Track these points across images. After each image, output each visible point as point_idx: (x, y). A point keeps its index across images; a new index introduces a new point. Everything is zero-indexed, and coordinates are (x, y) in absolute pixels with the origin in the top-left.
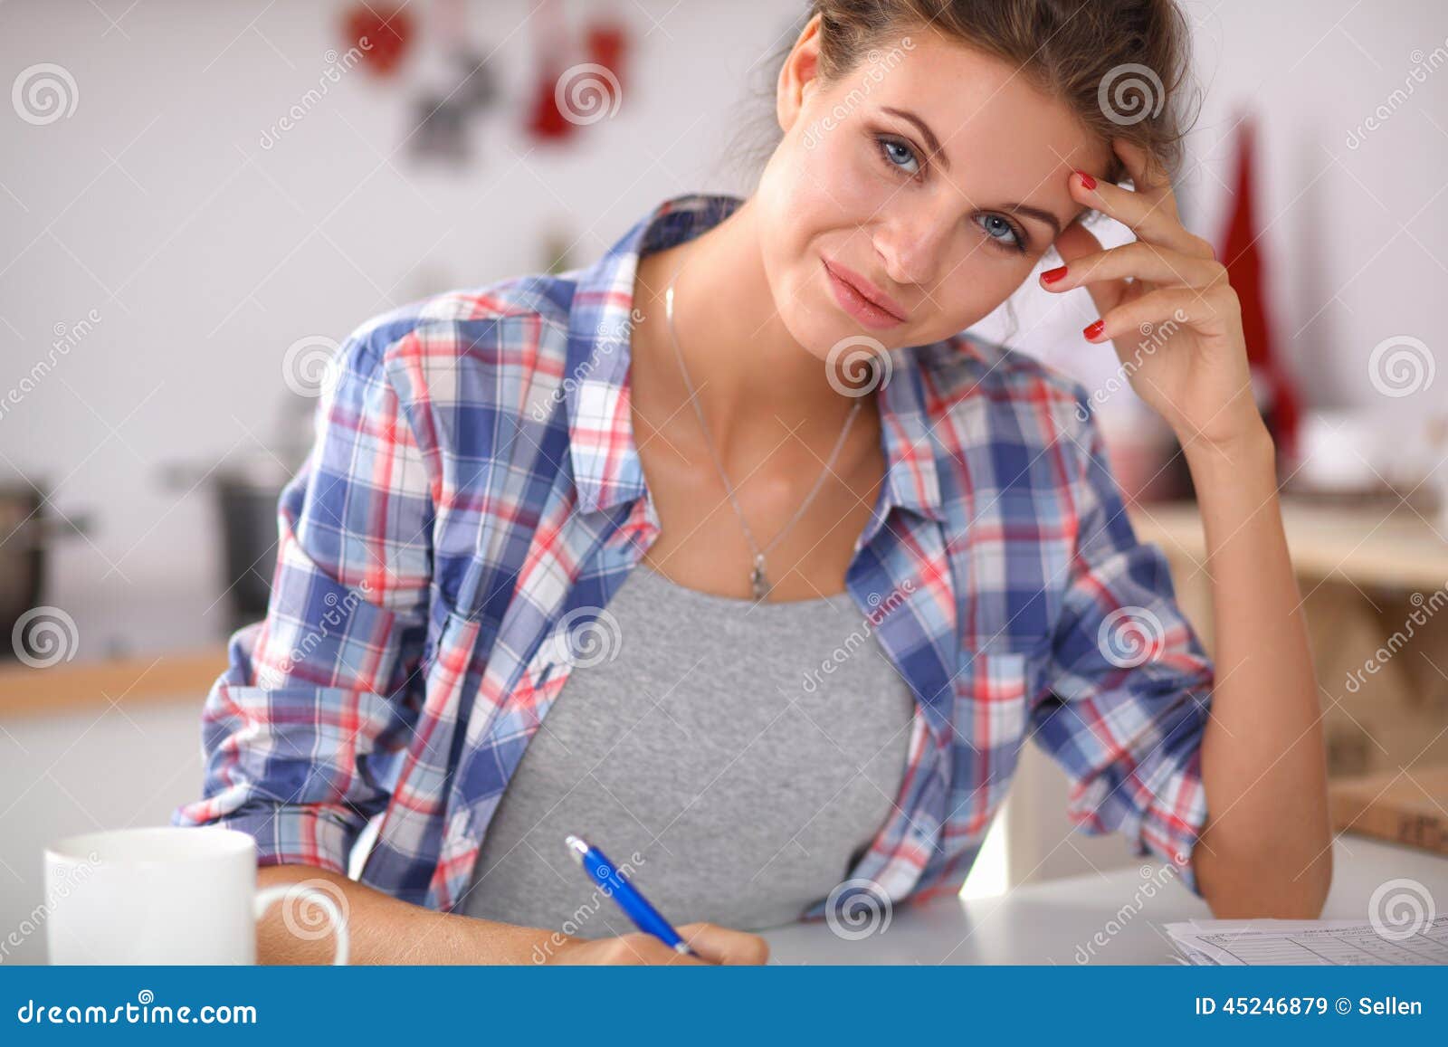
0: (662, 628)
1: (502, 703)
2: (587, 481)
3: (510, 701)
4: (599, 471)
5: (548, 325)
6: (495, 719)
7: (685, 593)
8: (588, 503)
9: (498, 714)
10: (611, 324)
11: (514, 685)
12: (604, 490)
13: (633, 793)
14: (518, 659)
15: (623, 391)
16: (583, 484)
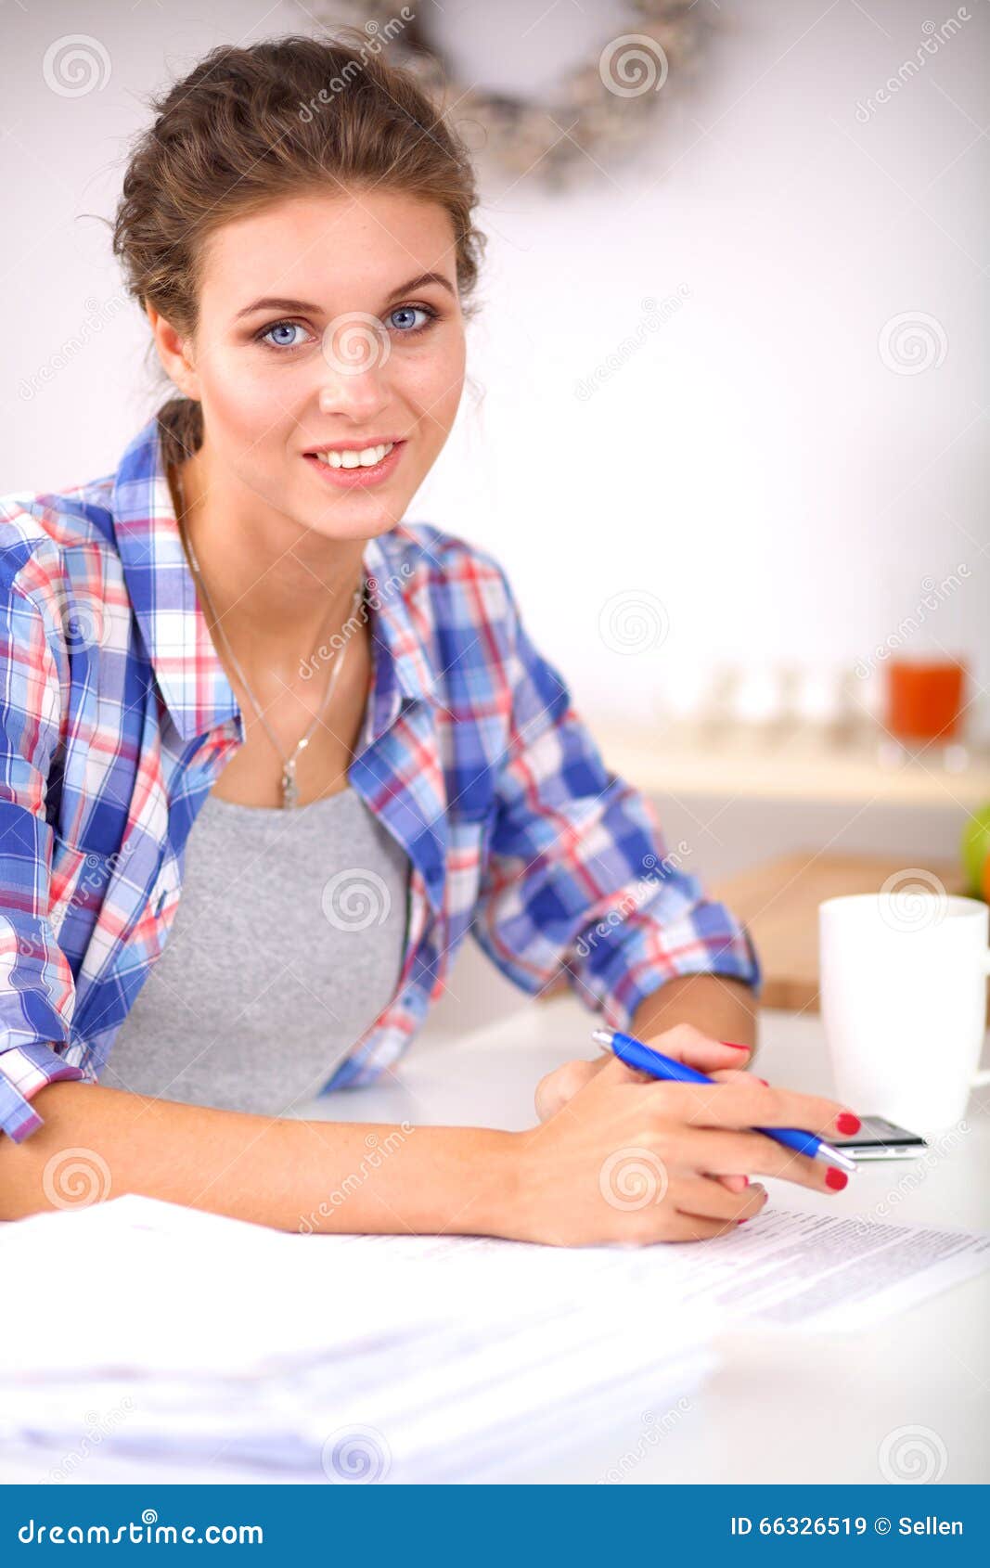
0: (214, 845)
1: (125, 936)
2: (180, 708)
3: (134, 933)
4: (192, 698)
6: (118, 952)
7: (231, 808)
8: (187, 733)
9: (121, 947)
10: (165, 549)
11: (138, 918)
12: (199, 715)
13: (204, 1009)
14: (142, 891)
15: (198, 615)
16: (178, 712)
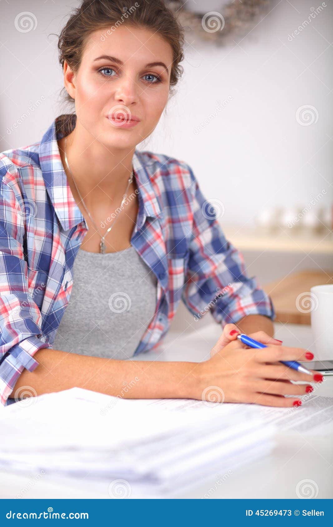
0: (83, 266)
1: (55, 298)
2: (63, 220)
3: (58, 297)
4: (67, 216)
5: (36, 169)
6: (53, 304)
8: (66, 228)
9: (54, 302)
11: (58, 292)
12: (70, 222)
14: (59, 282)
15: (68, 187)
16: (62, 221)
